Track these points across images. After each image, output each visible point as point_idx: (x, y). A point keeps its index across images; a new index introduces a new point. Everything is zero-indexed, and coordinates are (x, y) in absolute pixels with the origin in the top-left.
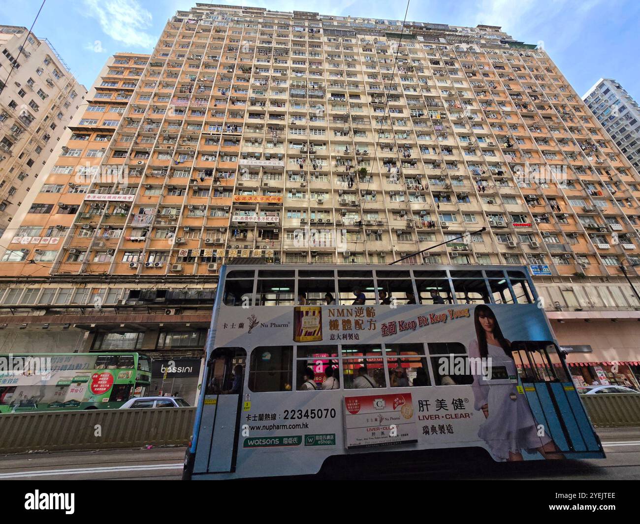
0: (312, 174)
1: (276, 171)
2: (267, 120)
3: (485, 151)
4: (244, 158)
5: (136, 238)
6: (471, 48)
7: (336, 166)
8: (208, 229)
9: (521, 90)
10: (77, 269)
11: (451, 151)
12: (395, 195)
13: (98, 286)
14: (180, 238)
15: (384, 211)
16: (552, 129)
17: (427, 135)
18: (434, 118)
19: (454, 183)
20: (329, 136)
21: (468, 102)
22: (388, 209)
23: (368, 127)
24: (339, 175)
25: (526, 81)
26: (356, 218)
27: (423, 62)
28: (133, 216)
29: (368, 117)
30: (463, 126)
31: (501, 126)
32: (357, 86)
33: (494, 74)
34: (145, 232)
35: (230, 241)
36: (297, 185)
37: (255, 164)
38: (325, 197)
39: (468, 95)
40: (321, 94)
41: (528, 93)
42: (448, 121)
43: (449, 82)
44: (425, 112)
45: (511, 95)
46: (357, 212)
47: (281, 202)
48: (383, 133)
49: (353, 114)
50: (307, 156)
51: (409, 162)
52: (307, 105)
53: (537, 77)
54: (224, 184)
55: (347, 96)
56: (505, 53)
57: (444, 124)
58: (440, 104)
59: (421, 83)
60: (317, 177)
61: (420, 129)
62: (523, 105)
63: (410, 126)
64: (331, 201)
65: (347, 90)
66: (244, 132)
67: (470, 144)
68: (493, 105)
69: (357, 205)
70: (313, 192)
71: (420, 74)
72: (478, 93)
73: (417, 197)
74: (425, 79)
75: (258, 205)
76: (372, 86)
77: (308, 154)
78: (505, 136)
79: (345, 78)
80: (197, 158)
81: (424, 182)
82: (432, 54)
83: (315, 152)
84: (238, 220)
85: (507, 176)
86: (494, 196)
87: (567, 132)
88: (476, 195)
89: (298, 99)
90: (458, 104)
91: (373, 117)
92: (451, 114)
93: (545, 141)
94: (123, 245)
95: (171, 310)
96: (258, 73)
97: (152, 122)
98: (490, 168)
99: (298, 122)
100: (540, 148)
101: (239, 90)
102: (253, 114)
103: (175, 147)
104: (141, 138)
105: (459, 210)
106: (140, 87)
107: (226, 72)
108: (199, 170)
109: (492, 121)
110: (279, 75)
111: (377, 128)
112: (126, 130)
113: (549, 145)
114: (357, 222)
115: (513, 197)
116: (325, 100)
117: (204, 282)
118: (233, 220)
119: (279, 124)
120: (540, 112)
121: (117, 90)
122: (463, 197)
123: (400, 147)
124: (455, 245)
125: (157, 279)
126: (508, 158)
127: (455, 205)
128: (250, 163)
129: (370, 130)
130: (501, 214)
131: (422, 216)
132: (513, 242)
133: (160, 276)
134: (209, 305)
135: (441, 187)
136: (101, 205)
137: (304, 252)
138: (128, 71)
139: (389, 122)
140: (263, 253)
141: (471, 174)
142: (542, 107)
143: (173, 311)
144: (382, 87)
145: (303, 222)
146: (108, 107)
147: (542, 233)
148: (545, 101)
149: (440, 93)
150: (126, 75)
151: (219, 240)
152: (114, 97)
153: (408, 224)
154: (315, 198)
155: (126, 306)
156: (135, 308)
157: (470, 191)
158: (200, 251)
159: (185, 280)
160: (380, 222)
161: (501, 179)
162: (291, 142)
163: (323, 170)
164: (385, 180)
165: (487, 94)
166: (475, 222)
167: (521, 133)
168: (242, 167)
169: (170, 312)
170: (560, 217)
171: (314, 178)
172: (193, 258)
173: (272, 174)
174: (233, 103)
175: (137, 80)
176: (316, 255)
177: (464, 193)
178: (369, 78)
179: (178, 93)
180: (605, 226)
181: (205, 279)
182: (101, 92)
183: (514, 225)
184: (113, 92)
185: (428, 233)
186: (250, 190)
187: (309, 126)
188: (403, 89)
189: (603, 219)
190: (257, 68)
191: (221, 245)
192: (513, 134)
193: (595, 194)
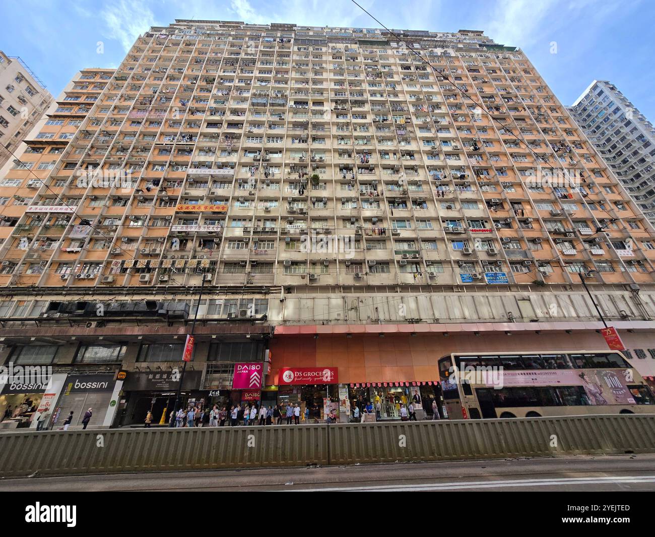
0: (263, 182)
1: (226, 180)
2: (225, 129)
3: (448, 154)
4: (195, 168)
5: (72, 249)
6: (445, 53)
7: (289, 174)
8: (147, 240)
9: (495, 92)
10: (5, 281)
11: (413, 156)
12: (347, 201)
13: (25, 298)
14: (116, 249)
15: (333, 218)
16: (523, 130)
17: (389, 140)
18: (398, 122)
19: (411, 188)
20: (286, 143)
21: (437, 106)
22: (337, 216)
23: (328, 133)
24: (292, 183)
25: (501, 83)
26: (302, 225)
27: (393, 67)
28: (72, 226)
29: (328, 123)
30: (429, 130)
31: (469, 129)
32: (322, 94)
33: (467, 77)
34: (82, 242)
35: (168, 251)
36: (246, 194)
37: (204, 173)
38: (272, 205)
39: (437, 99)
40: (282, 103)
41: (502, 95)
42: (412, 125)
43: (418, 86)
44: (390, 117)
45: (483, 97)
46: (305, 219)
47: (225, 210)
48: (342, 139)
49: (314, 121)
50: (259, 164)
51: (367, 168)
52: (268, 113)
53: (512, 80)
54: (170, 194)
55: (310, 103)
56: (481, 56)
57: (409, 129)
58: (406, 109)
59: (389, 89)
60: (268, 185)
61: (383, 134)
62: (495, 108)
63: (372, 131)
64: (279, 209)
65: (310, 98)
66: (198, 142)
67: (433, 148)
68: (463, 108)
69: (305, 213)
70: (261, 200)
71: (389, 79)
72: (447, 97)
73: (371, 204)
74: (394, 85)
75: (201, 214)
76: (337, 92)
79: (311, 86)
80: (146, 168)
81: (379, 188)
82: (404, 60)
83: (268, 160)
84: (178, 230)
85: (469, 180)
86: (453, 200)
87: (540, 133)
88: (434, 201)
89: (258, 107)
90: (425, 108)
91: (333, 124)
92: (417, 118)
93: (516, 143)
94: (59, 256)
95: (92, 323)
96: (221, 84)
97: (108, 134)
98: (453, 172)
99: (256, 131)
100: (508, 151)
101: (201, 100)
102: (211, 124)
103: (126, 158)
104: (95, 149)
105: (413, 216)
106: (102, 101)
107: (189, 83)
108: (148, 180)
109: (459, 124)
110: (243, 84)
111: (337, 134)
112: (81, 143)
113: (520, 147)
114: (302, 231)
115: (474, 202)
116: (287, 108)
117: (133, 294)
118: (172, 230)
119: (234, 133)
120: (512, 113)
121: (78, 104)
122: (419, 203)
123: (358, 152)
124: (405, 252)
125: (86, 290)
126: (473, 162)
127: (410, 211)
128: (199, 173)
129: (329, 137)
130: (459, 220)
131: (374, 223)
132: (469, 249)
133: (89, 287)
134: (134, 318)
135: (398, 193)
136: (42, 216)
137: (243, 262)
138: (93, 85)
139: (350, 128)
140: (199, 263)
141: (430, 179)
142: (516, 109)
143: (94, 324)
144: (348, 93)
145: (246, 231)
146: (67, 120)
147: (502, 239)
148: (519, 103)
149: (408, 98)
150: (90, 89)
151: (154, 250)
152: (75, 111)
153: (357, 231)
154: (262, 205)
155: (49, 319)
156: (58, 321)
157: (428, 196)
158: (134, 261)
159: (114, 292)
160: (326, 229)
161: (462, 183)
162: (246, 151)
163: (275, 178)
164: (339, 187)
165: (458, 97)
166: (430, 229)
167: (490, 135)
168: (191, 177)
169: (91, 324)
170: (525, 222)
171: (265, 186)
172: (127, 269)
173: (221, 182)
174: (192, 114)
175: (100, 93)
176: (255, 265)
177: (420, 198)
178: (335, 85)
179: (139, 106)
180: (572, 231)
181: (134, 290)
182: (63, 106)
183: (472, 231)
184: (74, 107)
185: (378, 241)
186: (196, 199)
187: (266, 134)
188: (369, 95)
189: (571, 224)
190: (222, 79)
191: (158, 255)
192: (481, 137)
193: (565, 197)
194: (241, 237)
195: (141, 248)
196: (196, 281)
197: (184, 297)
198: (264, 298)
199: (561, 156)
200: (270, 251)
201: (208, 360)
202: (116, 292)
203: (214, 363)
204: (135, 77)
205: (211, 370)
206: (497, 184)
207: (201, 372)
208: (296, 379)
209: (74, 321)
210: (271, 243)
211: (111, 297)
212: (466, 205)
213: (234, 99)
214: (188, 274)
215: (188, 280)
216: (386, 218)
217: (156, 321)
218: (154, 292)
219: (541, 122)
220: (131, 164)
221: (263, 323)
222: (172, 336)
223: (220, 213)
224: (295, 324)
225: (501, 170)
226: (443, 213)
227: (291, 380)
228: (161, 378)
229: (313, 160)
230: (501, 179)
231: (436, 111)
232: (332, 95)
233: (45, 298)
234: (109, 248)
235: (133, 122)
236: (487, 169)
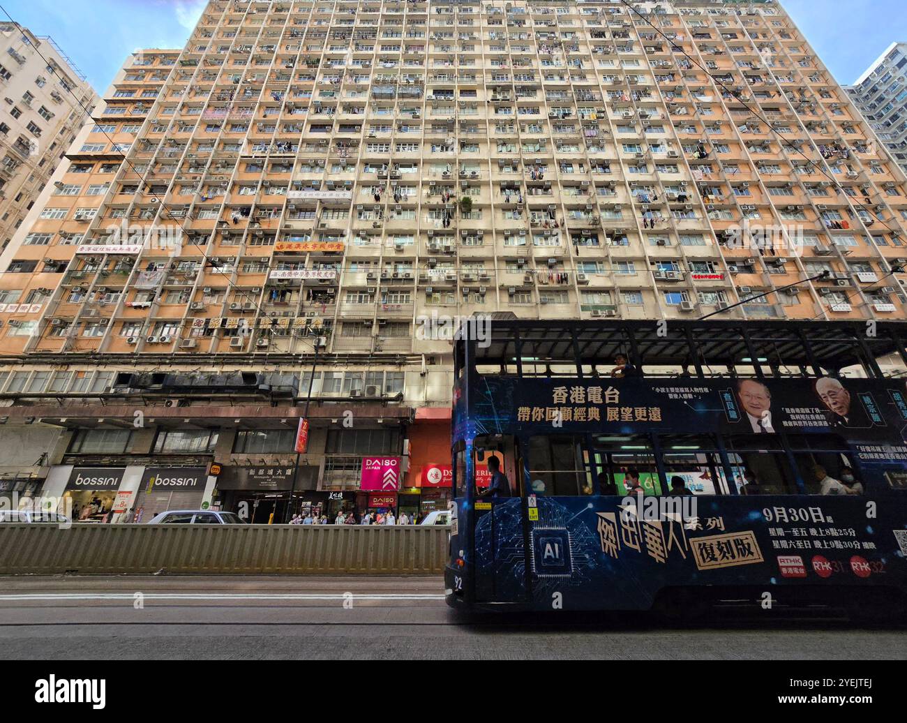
0: (392, 209)
1: (341, 207)
2: (336, 133)
3: (661, 165)
4: (297, 189)
5: (140, 304)
6: (658, 9)
7: (429, 196)
8: (237, 291)
9: (734, 69)
10: (58, 345)
11: (608, 167)
12: (512, 235)
13: (85, 368)
14: (197, 303)
15: (491, 260)
16: (775, 126)
17: (573, 145)
18: (585, 118)
19: (605, 215)
20: (423, 152)
21: (645, 91)
22: (498, 257)
23: (483, 137)
24: (431, 209)
25: (744, 54)
26: (449, 270)
27: (578, 34)
28: (137, 273)
29: (484, 122)
30: (632, 128)
31: (692, 126)
32: (473, 77)
33: (691, 46)
34: (151, 295)
35: (266, 306)
36: (369, 226)
37: (310, 197)
38: (406, 242)
39: (645, 81)
40: (416, 92)
41: (744, 72)
42: (607, 122)
43: (616, 62)
44: (574, 111)
45: (715, 77)
46: (453, 262)
47: (341, 250)
48: (504, 144)
49: (462, 118)
50: (386, 182)
51: (540, 187)
52: (396, 108)
53: (762, 48)
54: (265, 227)
55: (457, 92)
56: (714, 12)
57: (602, 127)
58: (597, 97)
59: (572, 67)
60: (399, 213)
61: (563, 136)
62: (734, 92)
63: (548, 132)
64: (415, 247)
65: (456, 84)
66: (300, 152)
68: (684, 94)
69: (452, 253)
70: (391, 234)
71: (572, 53)
72: (661, 77)
73: (546, 238)
74: (579, 60)
75: (308, 255)
76: (495, 75)
77: (388, 180)
78: (697, 142)
79: (457, 66)
80: (231, 191)
81: (559, 216)
82: (594, 22)
83: (398, 177)
84: (278, 277)
85: (692, 202)
86: (668, 233)
87: (802, 130)
88: (638, 233)
89: (383, 100)
90: (627, 95)
91: (491, 122)
92: (614, 111)
93: (764, 146)
94: (123, 313)
95: (173, 401)
96: (329, 66)
97: (176, 143)
98: (668, 191)
99: (380, 135)
100: (752, 158)
101: (301, 92)
102: (316, 127)
103: (203, 177)
104: (159, 166)
105: (607, 256)
106: (165, 96)
107: (283, 67)
108: (233, 208)
109: (678, 118)
110: (359, 67)
111: (496, 137)
112: (140, 156)
113: (770, 152)
114: (449, 277)
115: (698, 234)
116: (423, 100)
117: (223, 364)
118: (271, 277)
119: (350, 139)
120: (760, 100)
121: (133, 102)
122: (617, 237)
123: (528, 164)
124: (596, 308)
125: (161, 358)
126: (698, 175)
127: (603, 249)
128: (303, 197)
129: (485, 141)
130: (676, 261)
131: (551, 267)
132: (690, 303)
133: (164, 355)
134: (227, 395)
135: (585, 222)
136: (98, 260)
137: (367, 320)
138: (151, 74)
139: (515, 127)
140: (309, 322)
141: (634, 202)
142: (766, 93)
143: (175, 403)
144: (511, 75)
145: (370, 278)
146: (120, 125)
147: (738, 289)
148: (770, 84)
149: (601, 81)
150: (148, 80)
151: (248, 305)
152: (129, 112)
153: (527, 278)
154: (392, 242)
155: (117, 396)
156: (128, 398)
157: (630, 227)
158: (221, 319)
159: (197, 361)
160: (483, 276)
161: (681, 207)
162: (367, 164)
163: (409, 202)
164: (500, 214)
165: (676, 77)
166: (633, 274)
167: (724, 134)
168: (292, 202)
169: (171, 404)
170: (774, 263)
171: (395, 215)
172: (212, 330)
173: (334, 210)
174: (290, 111)
175: (161, 86)
176: (385, 325)
177: (618, 230)
178: (492, 63)
179: (215, 102)
180: (846, 277)
181: (224, 359)
182: (113, 105)
183: (695, 277)
184: (128, 105)
185: (557, 291)
186: (302, 234)
187: (395, 139)
188: (543, 78)
189: (844, 266)
190: (328, 60)
191: (253, 312)
192: (711, 138)
193: (838, 226)
194: (364, 287)
195: (230, 302)
196: (305, 347)
197: (290, 369)
198: (398, 370)
199: (833, 165)
200: (404, 306)
201: (326, 452)
202: (201, 361)
203: (334, 455)
204: (208, 60)
205: (332, 465)
206: (733, 207)
207: (318, 467)
208: (445, 479)
209: (149, 399)
210: (405, 295)
211: (194, 368)
212: (686, 240)
213: (348, 88)
214: (295, 337)
215: (295, 344)
216: (568, 260)
217: (256, 400)
218: (251, 361)
219: (804, 112)
220: (210, 186)
221: (398, 405)
222: (279, 419)
223: (334, 253)
224: (441, 406)
225: (740, 188)
226: (652, 251)
227: (437, 481)
228: (265, 474)
229: (462, 176)
230: (740, 200)
231: (644, 100)
232: (488, 80)
233: (109, 368)
234: (187, 302)
235: (209, 126)
236: (718, 187)
